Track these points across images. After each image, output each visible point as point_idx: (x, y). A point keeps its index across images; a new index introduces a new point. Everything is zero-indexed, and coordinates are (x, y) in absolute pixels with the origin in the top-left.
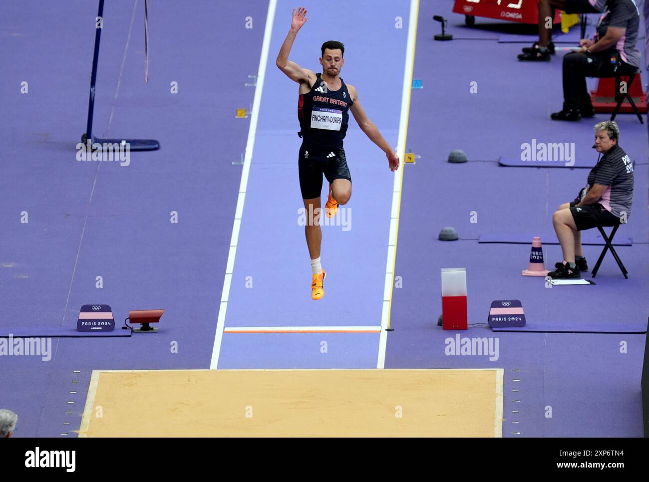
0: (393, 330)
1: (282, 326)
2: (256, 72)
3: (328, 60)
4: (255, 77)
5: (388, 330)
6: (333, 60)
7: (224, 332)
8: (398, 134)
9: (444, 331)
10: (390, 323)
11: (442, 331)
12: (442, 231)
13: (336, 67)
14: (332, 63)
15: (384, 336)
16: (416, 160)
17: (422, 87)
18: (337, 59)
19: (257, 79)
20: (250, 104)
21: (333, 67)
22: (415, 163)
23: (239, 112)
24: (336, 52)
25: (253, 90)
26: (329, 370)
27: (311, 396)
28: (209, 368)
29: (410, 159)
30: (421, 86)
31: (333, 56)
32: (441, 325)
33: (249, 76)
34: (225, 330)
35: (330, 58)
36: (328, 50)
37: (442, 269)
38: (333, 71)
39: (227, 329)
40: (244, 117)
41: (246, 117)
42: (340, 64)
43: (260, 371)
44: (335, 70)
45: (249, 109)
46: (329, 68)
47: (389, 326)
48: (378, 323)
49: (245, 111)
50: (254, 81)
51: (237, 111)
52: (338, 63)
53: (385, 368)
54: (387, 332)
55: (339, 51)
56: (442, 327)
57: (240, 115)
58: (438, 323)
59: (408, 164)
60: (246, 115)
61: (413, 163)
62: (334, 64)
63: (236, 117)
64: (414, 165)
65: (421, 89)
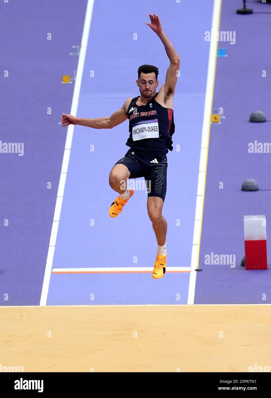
0: (201, 270)
1: (104, 266)
2: (79, 43)
3: (143, 84)
4: (78, 47)
5: (197, 270)
6: (148, 84)
7: (52, 273)
8: (204, 97)
9: (247, 271)
10: (199, 264)
11: (245, 271)
12: (245, 182)
13: (150, 89)
14: (147, 86)
15: (193, 276)
16: (222, 120)
17: (226, 56)
18: (151, 83)
19: (80, 49)
20: (74, 72)
21: (147, 90)
22: (220, 123)
23: (64, 79)
24: (151, 76)
25: (77, 58)
26: (145, 305)
27: (130, 329)
28: (39, 305)
29: (216, 119)
30: (226, 53)
31: (147, 80)
32: (244, 266)
33: (73, 47)
34: (53, 271)
35: (144, 82)
36: (142, 74)
37: (245, 217)
38: (147, 93)
39: (55, 270)
40: (68, 83)
41: (71, 82)
42: (154, 87)
43: (85, 307)
44: (150, 92)
45: (73, 75)
46: (144, 91)
47: (198, 267)
48: (188, 264)
49: (70, 77)
50: (77, 51)
51: (62, 77)
52: (152, 86)
53: (194, 304)
54: (196, 272)
55: (153, 74)
56: (245, 268)
57: (66, 81)
58: (242, 264)
59: (214, 123)
60: (70, 81)
61: (218, 122)
62: (148, 87)
63: (62, 83)
64: (219, 125)
65: (224, 58)
